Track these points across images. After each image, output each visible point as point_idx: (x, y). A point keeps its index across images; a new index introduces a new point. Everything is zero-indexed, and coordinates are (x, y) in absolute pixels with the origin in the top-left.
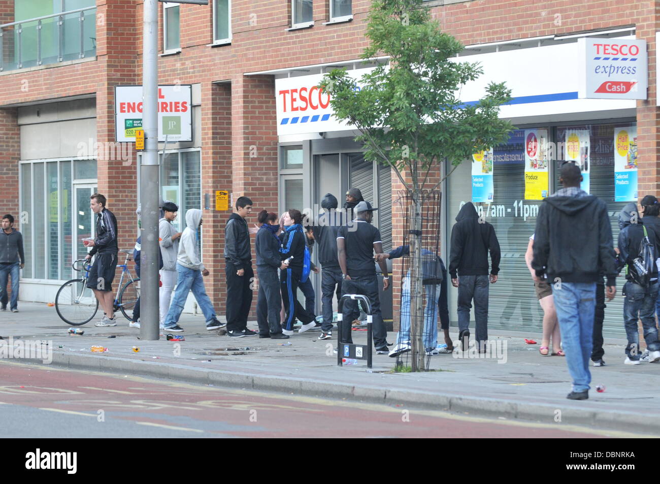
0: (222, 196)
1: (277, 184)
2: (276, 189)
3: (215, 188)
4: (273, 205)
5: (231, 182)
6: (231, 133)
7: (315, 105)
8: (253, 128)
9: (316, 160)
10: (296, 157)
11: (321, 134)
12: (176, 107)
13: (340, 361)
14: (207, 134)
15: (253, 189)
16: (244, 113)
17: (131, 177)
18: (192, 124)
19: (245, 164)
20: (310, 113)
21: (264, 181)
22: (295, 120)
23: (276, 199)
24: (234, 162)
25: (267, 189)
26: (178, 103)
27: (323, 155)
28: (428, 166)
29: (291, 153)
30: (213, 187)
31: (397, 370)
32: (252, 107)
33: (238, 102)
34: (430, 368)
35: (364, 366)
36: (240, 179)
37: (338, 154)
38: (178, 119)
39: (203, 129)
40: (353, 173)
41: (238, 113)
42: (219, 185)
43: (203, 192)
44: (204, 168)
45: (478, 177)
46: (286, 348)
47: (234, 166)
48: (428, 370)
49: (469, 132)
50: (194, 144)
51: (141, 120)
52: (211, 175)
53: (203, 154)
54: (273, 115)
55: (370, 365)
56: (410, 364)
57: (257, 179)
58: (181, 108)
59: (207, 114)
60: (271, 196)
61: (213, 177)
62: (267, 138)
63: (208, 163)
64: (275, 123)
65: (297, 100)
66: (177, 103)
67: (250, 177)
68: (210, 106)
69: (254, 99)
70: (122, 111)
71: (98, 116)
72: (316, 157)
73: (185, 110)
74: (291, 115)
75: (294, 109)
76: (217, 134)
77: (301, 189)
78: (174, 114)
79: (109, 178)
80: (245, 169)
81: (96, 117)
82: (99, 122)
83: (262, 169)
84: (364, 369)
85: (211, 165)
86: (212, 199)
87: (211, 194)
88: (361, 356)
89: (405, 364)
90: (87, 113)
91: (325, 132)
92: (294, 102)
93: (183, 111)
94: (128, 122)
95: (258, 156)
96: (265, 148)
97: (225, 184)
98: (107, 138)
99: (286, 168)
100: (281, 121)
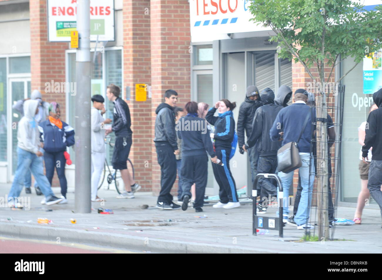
0: (142, 88)
1: (189, 78)
2: (189, 83)
3: (135, 82)
4: (187, 96)
5: (150, 76)
6: (149, 34)
7: (224, 9)
8: (169, 29)
9: (225, 56)
10: (206, 55)
11: (229, 35)
12: (101, 11)
13: (255, 231)
14: (128, 34)
15: (169, 83)
16: (162, 16)
17: (60, 72)
18: (114, 26)
19: (162, 61)
20: (220, 16)
21: (179, 76)
22: (207, 23)
23: (189, 92)
24: (152, 59)
25: (181, 83)
26: (103, 7)
27: (231, 53)
28: (333, 62)
29: (201, 51)
30: (134, 81)
31: (305, 240)
32: (169, 11)
33: (156, 7)
34: (335, 237)
35: (275, 236)
36: (158, 74)
37: (244, 52)
38: (102, 22)
39: (125, 30)
40: (257, 69)
41: (156, 16)
42: (138, 79)
43: (124, 85)
44: (125, 64)
45: (369, 72)
46: (203, 220)
47: (153, 63)
48: (333, 240)
49: (369, 33)
50: (116, 43)
51: (75, 22)
52: (131, 70)
53: (124, 52)
54: (187, 18)
55: (281, 235)
56: (317, 234)
57: (173, 74)
58: (105, 12)
59: (127, 17)
60: (185, 89)
61: (134, 72)
62: (181, 38)
63: (128, 60)
64: (189, 25)
65: (208, 5)
66: (101, 8)
67: (167, 72)
68: (131, 10)
69: (170, 4)
70: (54, 14)
71: (31, 18)
72: (225, 54)
73: (108, 13)
74: (203, 18)
75: (205, 13)
76: (137, 34)
77: (211, 83)
78: (99, 17)
79: (42, 72)
80: (162, 65)
81: (29, 20)
82: (32, 24)
83: (176, 65)
84: (277, 239)
85: (131, 61)
86: (132, 91)
87: (131, 86)
88: (274, 227)
89: (312, 234)
90: (21, 16)
91: (233, 34)
92: (206, 7)
93: (107, 14)
94: (59, 24)
95: (173, 54)
96: (179, 47)
97: (144, 78)
98: (39, 38)
99: (198, 64)
100: (194, 24)
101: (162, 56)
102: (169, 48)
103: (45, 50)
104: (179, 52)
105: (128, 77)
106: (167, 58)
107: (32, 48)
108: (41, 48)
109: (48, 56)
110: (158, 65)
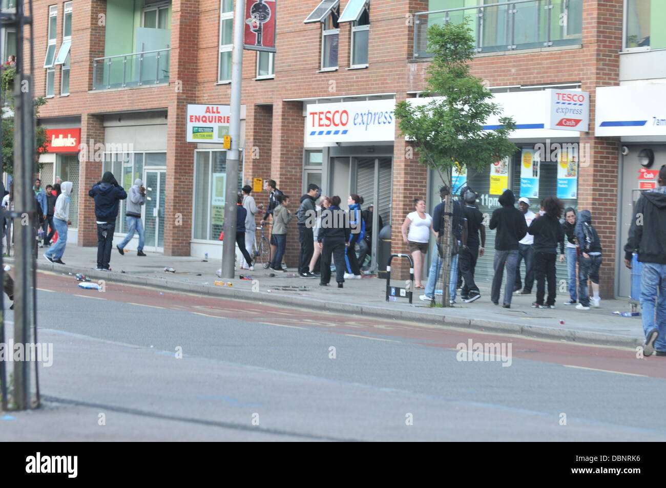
0: (258, 182)
1: (301, 176)
2: (301, 179)
3: (254, 176)
7: (336, 123)
8: (287, 137)
9: (332, 160)
10: (316, 158)
11: (337, 143)
12: (228, 120)
13: (387, 298)
14: (249, 139)
15: (285, 178)
16: (282, 126)
17: (190, 166)
19: (281, 161)
20: (333, 128)
21: (293, 173)
22: (321, 133)
23: (301, 186)
25: (295, 179)
27: (337, 157)
29: (312, 154)
30: (252, 175)
32: (288, 123)
33: (278, 119)
36: (277, 171)
37: (349, 157)
39: (247, 135)
41: (277, 126)
42: (256, 174)
43: (245, 179)
44: (246, 162)
45: (455, 177)
47: (273, 162)
52: (251, 167)
53: (246, 153)
54: (302, 129)
57: (289, 171)
59: (249, 126)
60: (298, 184)
61: (253, 169)
62: (296, 144)
63: (249, 159)
64: (303, 134)
65: (323, 119)
66: (228, 117)
67: (284, 170)
68: (252, 120)
69: (289, 117)
70: (191, 121)
71: (168, 123)
72: (333, 158)
74: (318, 129)
75: (320, 125)
76: (258, 139)
77: (320, 180)
78: (226, 124)
79: (176, 166)
80: (281, 164)
81: (166, 124)
82: (169, 128)
85: (251, 160)
87: (250, 180)
91: (340, 142)
92: (321, 121)
94: (195, 129)
95: (290, 156)
96: (294, 150)
97: (261, 174)
98: (175, 139)
99: (309, 165)
100: (310, 133)
101: (281, 157)
102: (287, 151)
103: (179, 149)
104: (294, 155)
105: (249, 172)
106: (285, 159)
107: (168, 147)
108: (176, 146)
109: (181, 153)
110: (277, 164)
